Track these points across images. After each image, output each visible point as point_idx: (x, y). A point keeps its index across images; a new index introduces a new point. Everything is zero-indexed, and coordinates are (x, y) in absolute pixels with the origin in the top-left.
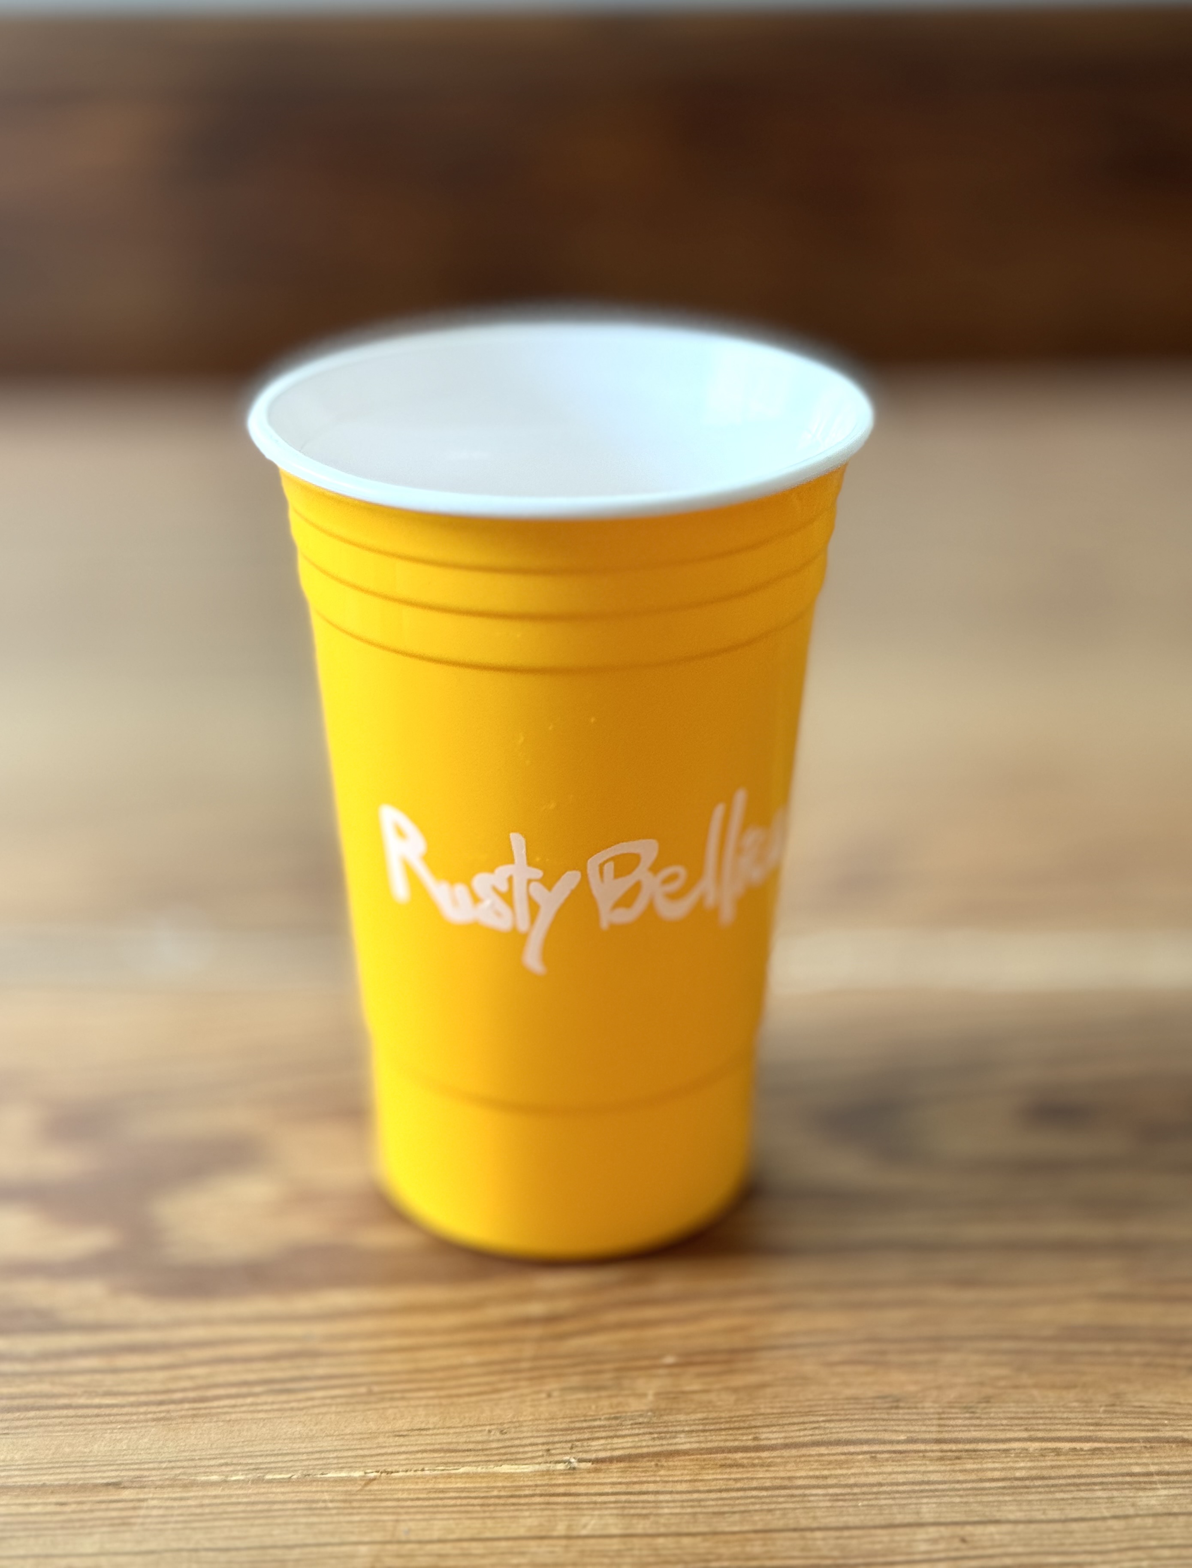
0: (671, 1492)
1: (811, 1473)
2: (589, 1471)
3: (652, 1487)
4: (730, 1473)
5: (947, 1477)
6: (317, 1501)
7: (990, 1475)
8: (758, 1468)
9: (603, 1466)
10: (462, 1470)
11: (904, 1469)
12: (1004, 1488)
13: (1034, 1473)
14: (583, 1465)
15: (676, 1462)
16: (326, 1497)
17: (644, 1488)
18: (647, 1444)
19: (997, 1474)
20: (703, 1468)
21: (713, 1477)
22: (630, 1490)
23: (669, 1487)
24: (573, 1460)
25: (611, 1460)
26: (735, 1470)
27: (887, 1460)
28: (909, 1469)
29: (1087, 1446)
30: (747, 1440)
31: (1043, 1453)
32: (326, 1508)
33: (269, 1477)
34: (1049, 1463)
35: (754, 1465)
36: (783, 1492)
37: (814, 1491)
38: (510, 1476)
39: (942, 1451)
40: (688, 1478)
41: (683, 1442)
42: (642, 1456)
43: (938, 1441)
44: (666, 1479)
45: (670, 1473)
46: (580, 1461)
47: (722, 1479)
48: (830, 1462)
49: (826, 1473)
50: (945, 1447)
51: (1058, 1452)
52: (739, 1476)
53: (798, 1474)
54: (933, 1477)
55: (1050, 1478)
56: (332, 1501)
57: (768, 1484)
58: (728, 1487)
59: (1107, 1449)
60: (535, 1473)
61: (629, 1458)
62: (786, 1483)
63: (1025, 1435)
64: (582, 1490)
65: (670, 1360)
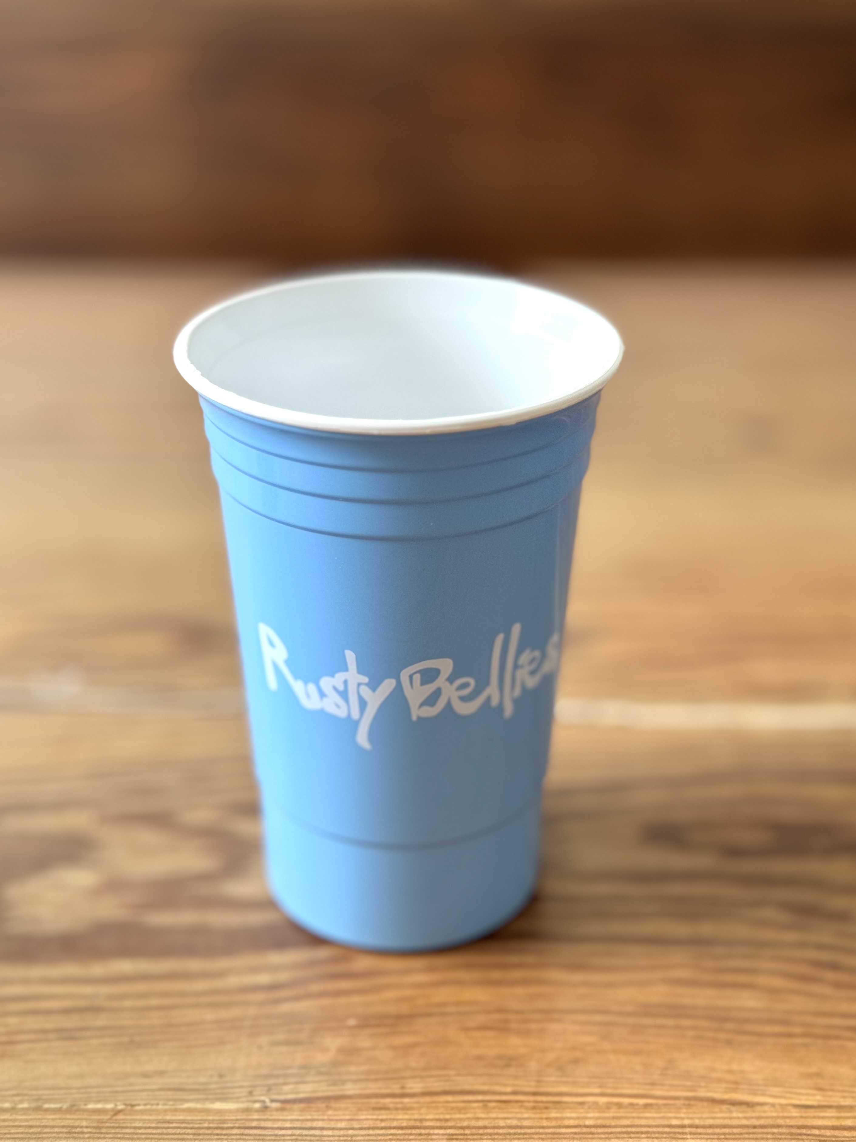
0: (333, 1129)
1: (437, 1117)
2: (277, 1110)
3: (320, 1124)
4: (379, 1115)
5: (536, 1123)
6: (76, 1127)
7: (566, 1122)
8: (400, 1112)
9: (288, 1106)
10: (186, 1105)
11: (505, 1115)
12: (575, 1133)
13: (600, 1122)
14: (275, 1105)
15: (342, 1104)
16: (84, 1124)
17: (315, 1124)
18: (323, 1089)
19: (572, 1122)
20: (360, 1110)
21: (367, 1117)
22: (304, 1126)
23: (332, 1125)
24: (267, 1100)
25: (294, 1101)
26: (383, 1112)
27: (494, 1108)
28: (510, 1116)
29: (642, 1101)
30: (396, 1089)
31: (608, 1106)
32: (83, 1133)
33: (46, 1106)
34: (611, 1115)
35: (397, 1109)
36: (414, 1131)
37: (436, 1131)
38: (219, 1112)
39: (536, 1102)
40: (347, 1117)
41: (350, 1089)
42: (318, 1099)
43: (535, 1094)
44: (332, 1118)
45: (336, 1113)
46: (272, 1101)
47: (372, 1119)
48: (452, 1108)
49: (448, 1117)
50: (539, 1098)
51: (619, 1105)
52: (384, 1117)
53: (428, 1117)
54: (525, 1123)
55: (610, 1127)
56: (87, 1127)
57: (405, 1124)
58: (375, 1125)
59: (656, 1104)
60: (237, 1111)
61: (308, 1100)
62: (418, 1124)
63: (597, 1091)
64: (269, 1124)
65: (352, 1022)
